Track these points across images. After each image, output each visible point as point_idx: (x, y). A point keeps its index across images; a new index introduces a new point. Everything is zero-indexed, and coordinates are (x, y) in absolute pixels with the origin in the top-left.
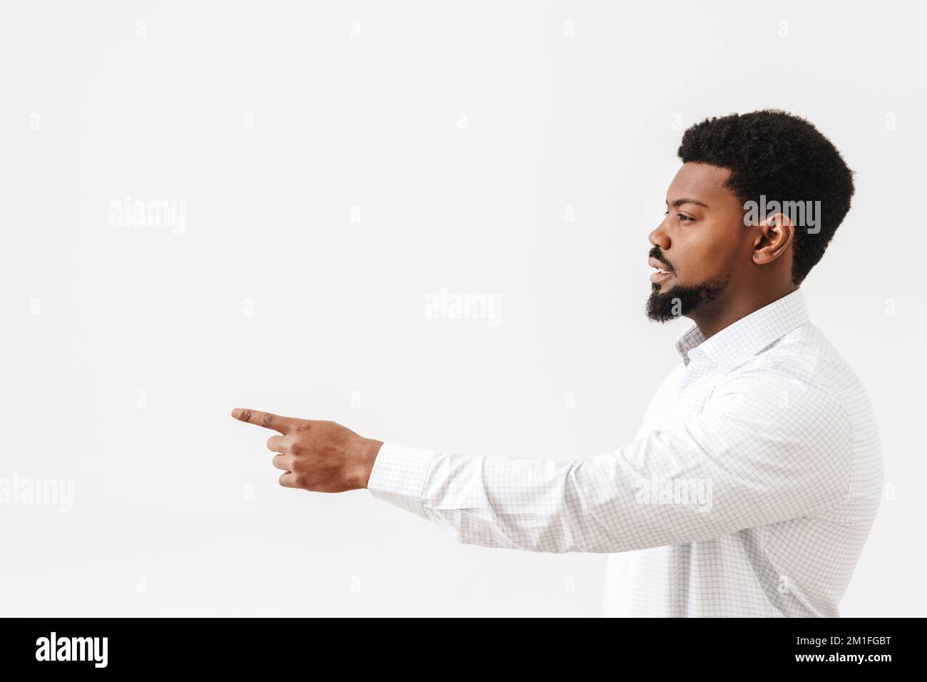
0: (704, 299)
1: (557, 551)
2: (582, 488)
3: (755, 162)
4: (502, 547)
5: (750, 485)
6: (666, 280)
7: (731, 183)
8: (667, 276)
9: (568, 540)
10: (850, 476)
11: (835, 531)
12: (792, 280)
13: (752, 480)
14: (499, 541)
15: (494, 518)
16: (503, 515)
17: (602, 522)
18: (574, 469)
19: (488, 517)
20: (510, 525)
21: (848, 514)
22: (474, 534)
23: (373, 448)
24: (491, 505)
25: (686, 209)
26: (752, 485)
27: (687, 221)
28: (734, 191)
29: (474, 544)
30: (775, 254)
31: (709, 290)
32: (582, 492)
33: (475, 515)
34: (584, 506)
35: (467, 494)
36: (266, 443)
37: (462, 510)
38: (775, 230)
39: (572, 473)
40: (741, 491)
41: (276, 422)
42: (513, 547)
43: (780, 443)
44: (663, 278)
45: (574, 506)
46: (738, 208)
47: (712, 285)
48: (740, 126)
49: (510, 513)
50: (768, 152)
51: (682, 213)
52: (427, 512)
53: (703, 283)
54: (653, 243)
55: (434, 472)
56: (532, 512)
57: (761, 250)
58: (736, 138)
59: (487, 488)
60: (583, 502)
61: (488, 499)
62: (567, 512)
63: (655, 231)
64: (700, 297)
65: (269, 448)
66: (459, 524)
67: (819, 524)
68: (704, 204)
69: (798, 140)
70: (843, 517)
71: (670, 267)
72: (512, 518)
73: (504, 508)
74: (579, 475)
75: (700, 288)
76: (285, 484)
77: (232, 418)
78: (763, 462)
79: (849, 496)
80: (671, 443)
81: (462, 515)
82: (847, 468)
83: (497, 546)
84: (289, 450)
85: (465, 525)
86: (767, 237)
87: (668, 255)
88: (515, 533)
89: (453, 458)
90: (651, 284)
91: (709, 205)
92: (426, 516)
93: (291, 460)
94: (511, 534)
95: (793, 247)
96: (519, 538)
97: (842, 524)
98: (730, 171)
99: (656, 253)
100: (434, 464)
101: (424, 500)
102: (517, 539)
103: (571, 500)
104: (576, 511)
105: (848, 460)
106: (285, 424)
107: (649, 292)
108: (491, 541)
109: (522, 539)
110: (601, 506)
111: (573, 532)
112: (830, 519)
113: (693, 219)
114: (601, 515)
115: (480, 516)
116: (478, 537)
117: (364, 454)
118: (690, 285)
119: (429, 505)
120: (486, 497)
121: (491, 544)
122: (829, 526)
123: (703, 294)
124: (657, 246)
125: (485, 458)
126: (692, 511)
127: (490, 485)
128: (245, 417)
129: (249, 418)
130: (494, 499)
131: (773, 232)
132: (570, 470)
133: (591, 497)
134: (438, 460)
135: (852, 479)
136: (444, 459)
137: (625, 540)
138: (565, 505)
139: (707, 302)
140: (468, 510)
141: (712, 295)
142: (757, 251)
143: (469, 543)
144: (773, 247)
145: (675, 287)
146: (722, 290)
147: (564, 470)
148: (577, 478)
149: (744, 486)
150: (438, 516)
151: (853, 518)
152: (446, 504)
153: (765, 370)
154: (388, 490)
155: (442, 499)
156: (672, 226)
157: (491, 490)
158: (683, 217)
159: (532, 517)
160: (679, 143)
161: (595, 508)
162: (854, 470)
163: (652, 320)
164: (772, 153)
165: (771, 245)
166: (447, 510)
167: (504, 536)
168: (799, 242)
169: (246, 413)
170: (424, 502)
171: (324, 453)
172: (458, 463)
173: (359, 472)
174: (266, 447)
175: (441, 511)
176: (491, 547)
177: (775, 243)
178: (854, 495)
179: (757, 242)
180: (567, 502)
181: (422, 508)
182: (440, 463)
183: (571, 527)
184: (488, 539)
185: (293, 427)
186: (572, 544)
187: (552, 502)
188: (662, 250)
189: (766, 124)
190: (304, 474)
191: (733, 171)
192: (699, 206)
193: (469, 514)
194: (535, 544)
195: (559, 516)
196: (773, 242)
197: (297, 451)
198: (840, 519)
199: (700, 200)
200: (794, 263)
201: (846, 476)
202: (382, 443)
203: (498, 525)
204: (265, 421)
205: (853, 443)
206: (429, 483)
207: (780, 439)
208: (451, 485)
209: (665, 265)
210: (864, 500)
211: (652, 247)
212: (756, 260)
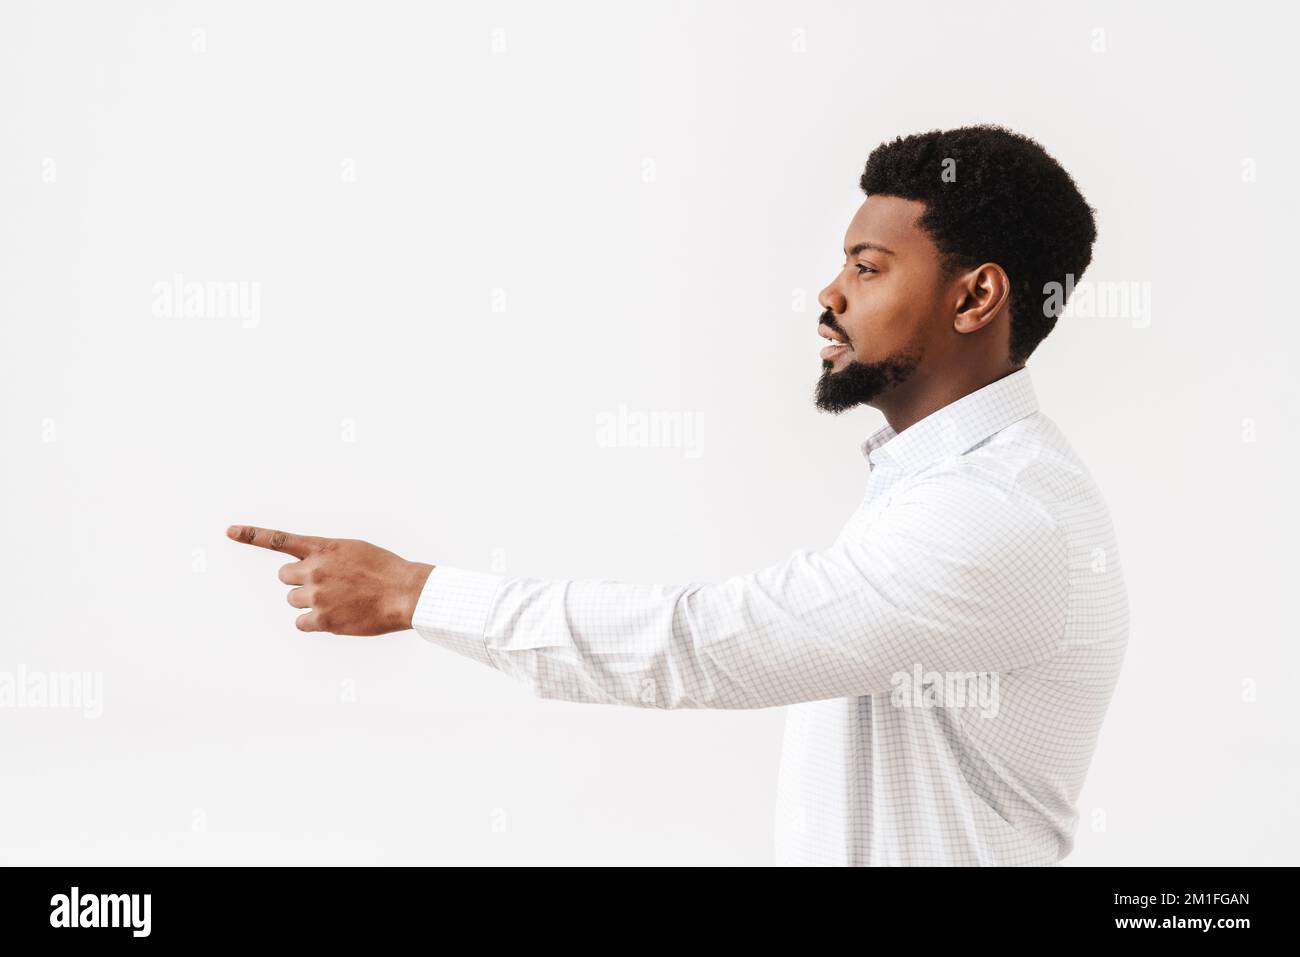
0: (891, 380)
1: (666, 706)
2: (695, 618)
3: (956, 193)
4: (595, 702)
5: (920, 620)
6: (839, 355)
7: (926, 222)
8: (842, 350)
9: (677, 690)
10: (1066, 616)
11: (1052, 692)
12: (1010, 357)
13: (925, 615)
14: (589, 693)
15: (579, 660)
16: (591, 656)
17: (721, 665)
18: (687, 594)
19: (571, 658)
20: (602, 670)
21: (1069, 670)
22: (556, 683)
23: (421, 574)
24: (576, 643)
25: (867, 257)
26: (925, 621)
27: (868, 274)
28: (929, 233)
29: (558, 698)
30: (983, 319)
31: (896, 369)
32: (694, 625)
33: (554, 656)
34: (697, 644)
35: (545, 629)
36: (277, 573)
37: (537, 650)
38: (984, 286)
39: (684, 599)
40: (910, 630)
41: (290, 543)
42: (609, 701)
43: (964, 566)
44: (836, 352)
45: (685, 643)
46: (934, 255)
47: (900, 361)
48: (940, 144)
49: (600, 652)
50: (974, 180)
51: (862, 263)
52: (493, 656)
53: (888, 359)
54: (823, 304)
55: (500, 601)
56: (630, 651)
57: (965, 313)
58: (933, 161)
59: (571, 620)
60: (696, 638)
61: (572, 635)
62: (676, 650)
63: (826, 289)
64: (885, 378)
65: (282, 580)
66: (535, 670)
67: (1030, 682)
68: (890, 250)
69: (1016, 164)
70: (1062, 673)
71: (845, 338)
72: (603, 659)
73: (593, 647)
74: (693, 601)
75: (883, 366)
76: (304, 626)
77: (229, 539)
78: (941, 592)
79: (1065, 643)
80: (821, 566)
81: (538, 656)
82: (1062, 605)
83: (588, 700)
84: (309, 578)
85: (543, 674)
86: (974, 295)
87: (843, 320)
88: (609, 681)
89: (527, 583)
90: (821, 361)
91: (895, 250)
92: (492, 663)
93: (310, 591)
94: (602, 681)
95: (1011, 311)
96: (613, 687)
97: (1062, 683)
98: (925, 206)
99: (828, 319)
100: (502, 589)
101: (487, 638)
102: (611, 689)
103: (680, 634)
104: (688, 650)
105: (1063, 595)
106: (303, 545)
107: (818, 372)
108: (579, 693)
109: (618, 688)
110: (720, 643)
111: (683, 677)
112: (1044, 676)
113: (876, 271)
114: (720, 655)
115: (561, 657)
116: (561, 688)
117: (409, 580)
118: (870, 362)
119: (493, 646)
120: (568, 631)
121: (580, 697)
122: (1044, 685)
123: (889, 374)
124: (829, 308)
125: (571, 582)
126: (853, 659)
127: (574, 616)
128: (246, 536)
129: (253, 538)
130: (579, 635)
131: (982, 289)
132: (681, 595)
133: (707, 630)
134: (507, 585)
135: (1069, 620)
136: (515, 584)
137: (753, 690)
138: (673, 643)
139: (895, 385)
140: (545, 649)
141: (900, 376)
142: (960, 315)
143: (550, 697)
144: (980, 309)
145: (852, 364)
146: (914, 369)
147: (673, 596)
148: (690, 606)
149: (913, 622)
150: (506, 661)
151: (1076, 675)
152: (517, 642)
153: (954, 474)
154: (438, 625)
155: (511, 637)
156: (850, 279)
157: (575, 623)
158: (863, 269)
159: (629, 658)
160: (862, 170)
161: (712, 646)
162: (1072, 608)
163: (823, 410)
164: (979, 180)
165: (978, 306)
166: (518, 651)
167: (595, 684)
168: (1018, 304)
169: (248, 531)
170: (486, 642)
171: (355, 580)
172: (533, 589)
173: (400, 605)
174: (277, 579)
175: (510, 652)
176: (580, 702)
177: (984, 304)
178: (1072, 642)
179: (960, 303)
180: (675, 637)
181: (484, 651)
182: (509, 589)
183: (681, 670)
184: (575, 690)
185: (314, 547)
186: (683, 694)
187: (655, 638)
188: (835, 314)
189: (974, 143)
190: (328, 609)
191: (929, 205)
192: (883, 254)
193: (547, 655)
194: (634, 695)
195: (664, 655)
196: (981, 303)
197: (319, 577)
198: (1057, 676)
199: (884, 245)
200: (1012, 333)
201: (1060, 616)
202: (434, 567)
203: (585, 669)
204: (275, 541)
205: (1069, 571)
206: (494, 616)
207: (964, 562)
208: (523, 617)
209: (838, 334)
210: (1090, 650)
211: (825, 310)
212: (959, 327)
